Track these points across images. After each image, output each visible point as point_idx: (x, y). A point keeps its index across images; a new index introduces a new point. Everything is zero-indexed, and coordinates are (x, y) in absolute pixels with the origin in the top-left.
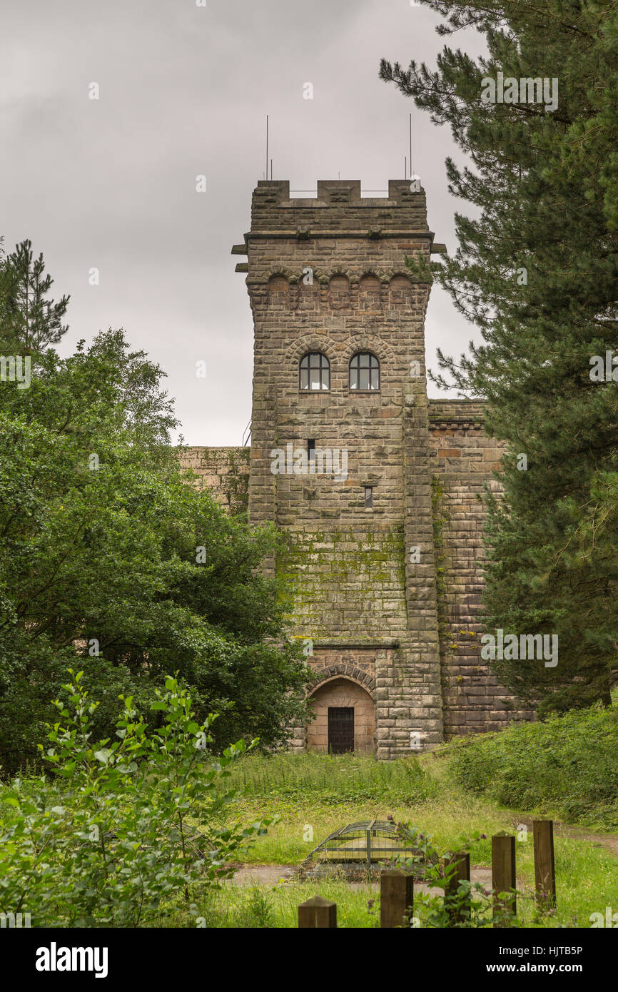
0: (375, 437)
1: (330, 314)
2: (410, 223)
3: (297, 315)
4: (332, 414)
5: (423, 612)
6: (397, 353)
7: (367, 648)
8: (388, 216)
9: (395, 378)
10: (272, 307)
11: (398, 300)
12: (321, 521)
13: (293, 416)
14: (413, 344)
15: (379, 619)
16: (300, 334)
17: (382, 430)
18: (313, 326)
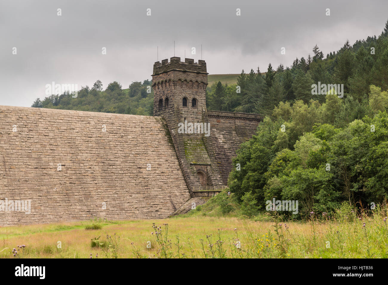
0: (197, 118)
1: (188, 89)
2: (204, 70)
3: (182, 89)
4: (189, 112)
5: (213, 158)
6: (201, 100)
7: (205, 165)
8: (200, 68)
9: (200, 105)
10: (177, 87)
11: (201, 88)
12: (187, 136)
13: (182, 112)
14: (204, 98)
15: (205, 159)
16: (183, 94)
17: (198, 117)
18: (185, 92)
